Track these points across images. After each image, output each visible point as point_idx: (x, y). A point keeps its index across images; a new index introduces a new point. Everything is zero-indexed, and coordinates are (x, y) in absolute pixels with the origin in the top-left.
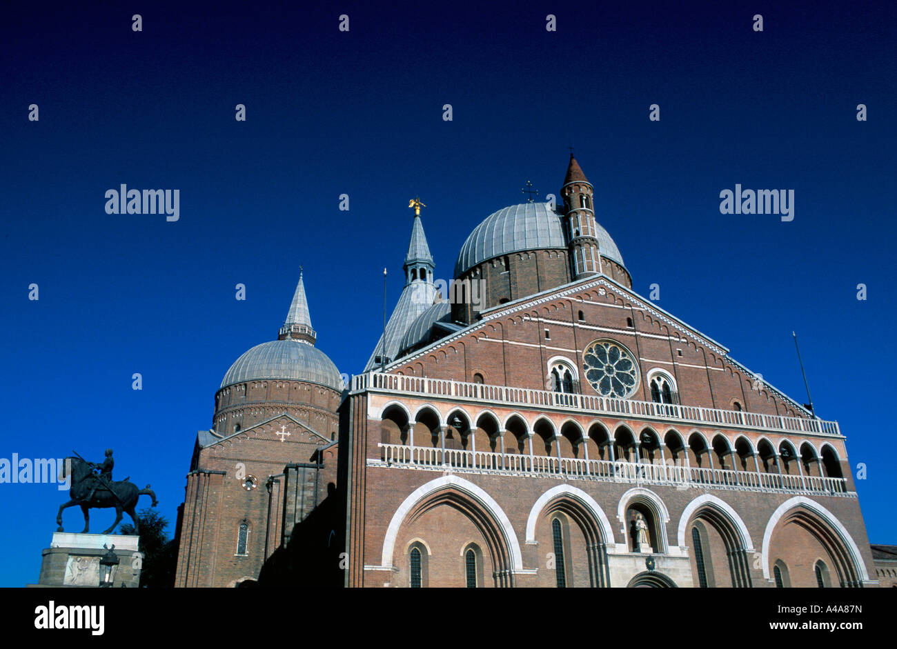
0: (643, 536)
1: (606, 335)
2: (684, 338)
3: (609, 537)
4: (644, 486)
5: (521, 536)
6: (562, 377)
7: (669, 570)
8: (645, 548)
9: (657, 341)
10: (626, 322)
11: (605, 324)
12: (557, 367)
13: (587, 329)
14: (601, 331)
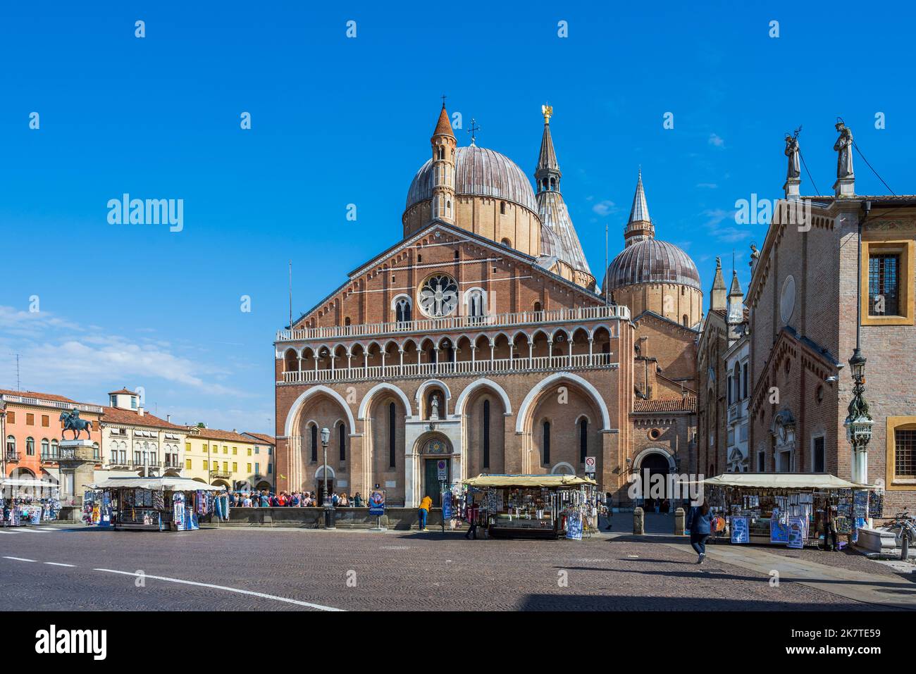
0: (435, 410)
1: (436, 270)
2: (500, 257)
3: (409, 413)
4: (436, 378)
5: (355, 415)
6: (403, 309)
7: (445, 430)
8: (434, 417)
9: (476, 265)
10: (454, 255)
11: (437, 261)
12: (400, 302)
13: (422, 268)
14: (435, 267)
